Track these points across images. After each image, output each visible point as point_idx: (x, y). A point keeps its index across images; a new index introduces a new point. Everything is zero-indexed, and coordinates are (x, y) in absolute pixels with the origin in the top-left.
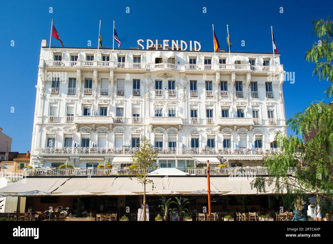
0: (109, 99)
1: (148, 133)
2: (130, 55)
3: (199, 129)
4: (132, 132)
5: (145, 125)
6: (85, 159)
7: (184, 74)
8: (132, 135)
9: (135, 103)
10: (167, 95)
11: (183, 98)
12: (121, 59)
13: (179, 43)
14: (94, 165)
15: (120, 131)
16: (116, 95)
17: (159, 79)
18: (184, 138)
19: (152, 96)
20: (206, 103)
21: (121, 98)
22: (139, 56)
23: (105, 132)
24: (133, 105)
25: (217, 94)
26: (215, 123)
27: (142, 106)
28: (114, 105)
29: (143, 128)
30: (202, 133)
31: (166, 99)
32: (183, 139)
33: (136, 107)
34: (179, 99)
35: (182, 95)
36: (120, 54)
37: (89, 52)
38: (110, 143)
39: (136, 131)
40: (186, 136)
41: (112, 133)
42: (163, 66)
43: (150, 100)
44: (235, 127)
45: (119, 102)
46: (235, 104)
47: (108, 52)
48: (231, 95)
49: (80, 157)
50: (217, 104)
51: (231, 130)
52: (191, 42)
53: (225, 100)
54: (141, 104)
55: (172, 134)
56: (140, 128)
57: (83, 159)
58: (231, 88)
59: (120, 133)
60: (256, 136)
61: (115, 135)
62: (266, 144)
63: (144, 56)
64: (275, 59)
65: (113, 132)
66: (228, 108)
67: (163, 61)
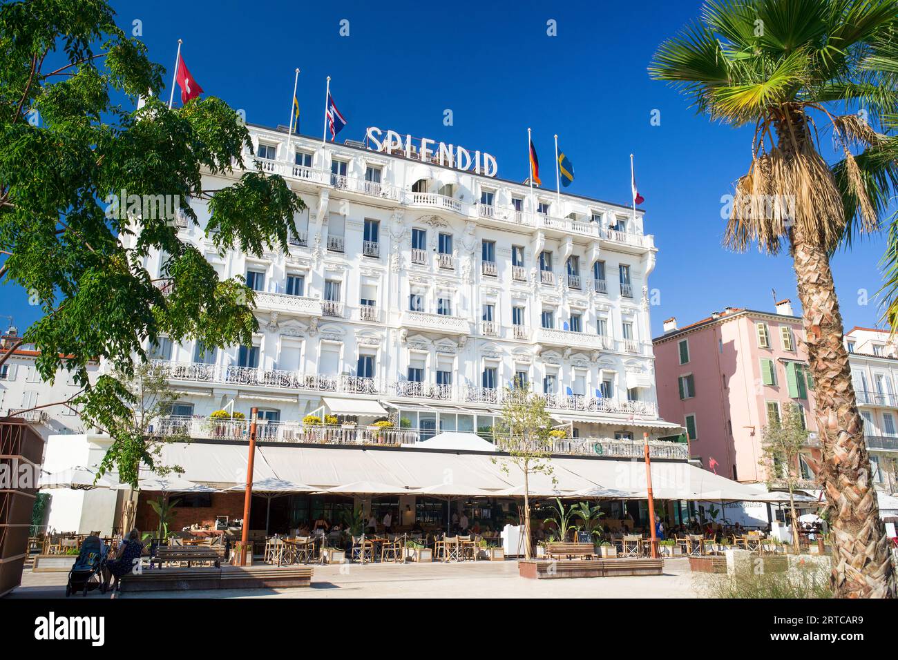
0: (310, 256)
1: (395, 346)
2: (358, 161)
3: (499, 348)
4: (360, 340)
5: (389, 328)
6: (252, 397)
7: (475, 225)
8: (360, 347)
9: (369, 275)
10: (436, 266)
11: (468, 277)
12: (339, 168)
13: (455, 151)
14: (267, 413)
15: (333, 337)
16: (326, 249)
17: (421, 226)
18: (468, 364)
19: (405, 263)
20: (513, 294)
21: (336, 258)
22: (378, 168)
23: (298, 334)
24: (363, 277)
25: (534, 275)
26: (529, 338)
27: (383, 281)
28: (321, 273)
29: (385, 334)
30: (505, 357)
31: (434, 273)
32: (467, 367)
33: (370, 282)
34: (461, 276)
35: (466, 270)
36: (337, 155)
37: (265, 137)
38: (308, 361)
39: (369, 340)
40: (473, 360)
41: (314, 338)
42: (435, 201)
43: (401, 271)
44: (569, 352)
45: (333, 267)
46: (567, 302)
47: (310, 145)
48: (560, 282)
49: (239, 391)
50: (533, 298)
51: (559, 356)
52: (478, 153)
53: (548, 291)
54: (381, 278)
55: (444, 354)
56: (378, 334)
57: (247, 397)
58: (560, 267)
59: (334, 340)
60: (604, 373)
61: (323, 344)
62: (620, 390)
63: (390, 169)
64: (636, 220)
65: (318, 337)
66: (553, 309)
67: (428, 188)
